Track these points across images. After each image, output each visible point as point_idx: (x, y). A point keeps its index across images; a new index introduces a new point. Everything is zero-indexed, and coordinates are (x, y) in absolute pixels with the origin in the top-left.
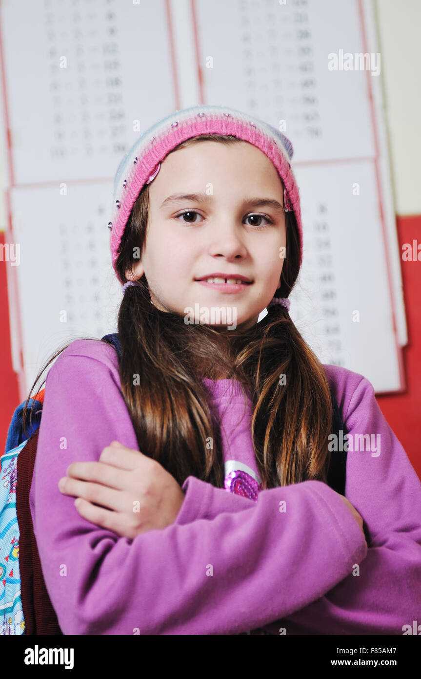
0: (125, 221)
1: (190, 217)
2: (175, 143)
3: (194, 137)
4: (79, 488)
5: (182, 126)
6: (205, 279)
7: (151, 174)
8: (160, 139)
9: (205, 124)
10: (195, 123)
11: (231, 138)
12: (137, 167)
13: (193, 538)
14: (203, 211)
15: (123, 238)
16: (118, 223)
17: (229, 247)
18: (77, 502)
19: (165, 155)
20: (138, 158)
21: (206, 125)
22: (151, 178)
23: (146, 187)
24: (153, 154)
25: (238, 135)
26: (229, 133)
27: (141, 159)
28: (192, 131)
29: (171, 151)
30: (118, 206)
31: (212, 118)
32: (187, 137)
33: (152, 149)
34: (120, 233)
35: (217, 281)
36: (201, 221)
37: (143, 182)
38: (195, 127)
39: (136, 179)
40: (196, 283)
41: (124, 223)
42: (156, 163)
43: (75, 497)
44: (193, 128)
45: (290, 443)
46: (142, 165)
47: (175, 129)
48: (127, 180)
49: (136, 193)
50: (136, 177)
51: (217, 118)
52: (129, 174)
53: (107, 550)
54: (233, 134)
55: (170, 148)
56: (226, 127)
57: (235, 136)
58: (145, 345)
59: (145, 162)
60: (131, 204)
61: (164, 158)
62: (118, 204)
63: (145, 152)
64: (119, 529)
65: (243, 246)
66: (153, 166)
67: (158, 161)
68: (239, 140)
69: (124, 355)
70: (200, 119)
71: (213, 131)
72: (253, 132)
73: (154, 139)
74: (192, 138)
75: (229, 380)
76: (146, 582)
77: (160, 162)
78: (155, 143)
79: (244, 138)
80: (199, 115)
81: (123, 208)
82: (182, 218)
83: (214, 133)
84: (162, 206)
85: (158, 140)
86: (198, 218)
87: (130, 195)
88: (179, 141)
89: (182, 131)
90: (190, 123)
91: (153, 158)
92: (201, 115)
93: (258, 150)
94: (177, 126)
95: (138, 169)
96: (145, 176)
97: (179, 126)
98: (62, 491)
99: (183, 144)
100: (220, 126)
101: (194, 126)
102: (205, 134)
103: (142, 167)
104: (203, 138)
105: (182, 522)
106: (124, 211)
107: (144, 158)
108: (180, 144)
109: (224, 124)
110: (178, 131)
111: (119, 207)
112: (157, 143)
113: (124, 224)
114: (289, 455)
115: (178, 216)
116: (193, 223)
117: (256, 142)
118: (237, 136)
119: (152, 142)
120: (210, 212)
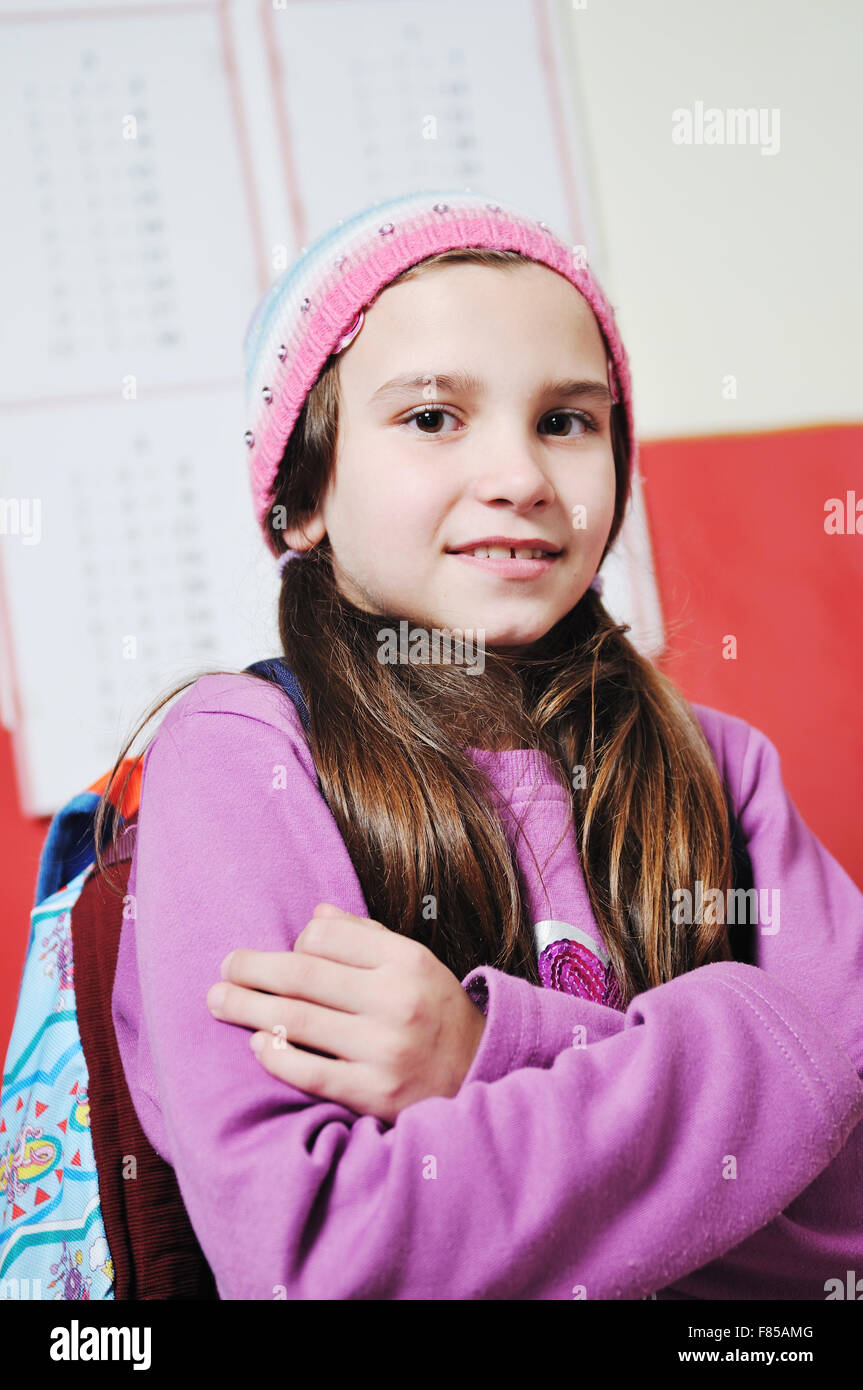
0: (288, 431)
1: (430, 421)
2: (396, 268)
3: (437, 254)
4: (257, 1009)
5: (404, 232)
6: (470, 549)
7: (345, 332)
8: (359, 259)
9: (454, 226)
10: (432, 226)
11: (511, 254)
12: (309, 319)
13: (522, 1115)
14: (461, 409)
15: (283, 465)
16: (270, 434)
17: (520, 483)
18: (257, 1039)
19: (375, 293)
20: (310, 298)
21: (458, 229)
22: (345, 342)
23: (332, 360)
24: (345, 290)
25: (525, 248)
26: (508, 244)
27: (319, 302)
28: (431, 242)
29: (387, 285)
30: (267, 399)
31: (465, 215)
32: (420, 255)
33: (344, 280)
34: (276, 455)
35: (495, 554)
36: (456, 429)
37: (327, 349)
38: (435, 232)
39: (310, 342)
40: (450, 558)
41: (284, 433)
42: (357, 310)
43: (253, 1030)
44: (431, 235)
45: (658, 877)
46: (324, 314)
47: (389, 238)
48: (286, 345)
49: (310, 372)
50: (311, 338)
51: (475, 215)
52: (290, 334)
53: (339, 1149)
54: (516, 247)
55: (384, 278)
56: (500, 234)
57: (518, 252)
58: (357, 688)
59: (329, 307)
60: (301, 395)
61: (373, 300)
62: (267, 394)
63: (327, 287)
64: (358, 1098)
65: (548, 481)
66: (349, 315)
67: (359, 306)
68: (528, 259)
69: (313, 707)
70: (441, 218)
71: (475, 241)
72: (551, 244)
73: (345, 259)
74: (431, 256)
75: (525, 752)
76: (435, 1223)
77: (364, 309)
78: (347, 268)
79: (537, 254)
80: (436, 209)
81: (281, 404)
82: (414, 423)
83: (478, 246)
84: (373, 400)
85: (354, 261)
86: (448, 421)
87: (299, 378)
88: (405, 264)
89: (406, 242)
90: (419, 226)
91: (347, 300)
92: (441, 208)
93: (564, 281)
94: (392, 231)
95: (315, 323)
96: (331, 338)
97: (397, 232)
98: (217, 1014)
99: (413, 270)
100: (487, 232)
101: (430, 231)
102: (458, 248)
103: (322, 319)
104: (457, 257)
105: (488, 1075)
106: (283, 409)
107: (328, 300)
108: (406, 270)
109: (493, 226)
110: (396, 242)
111: (269, 400)
112: (351, 267)
113: (285, 437)
114: (657, 904)
115: (407, 421)
116: (439, 433)
117: (560, 263)
118: (524, 252)
119: (341, 267)
120: (474, 410)
